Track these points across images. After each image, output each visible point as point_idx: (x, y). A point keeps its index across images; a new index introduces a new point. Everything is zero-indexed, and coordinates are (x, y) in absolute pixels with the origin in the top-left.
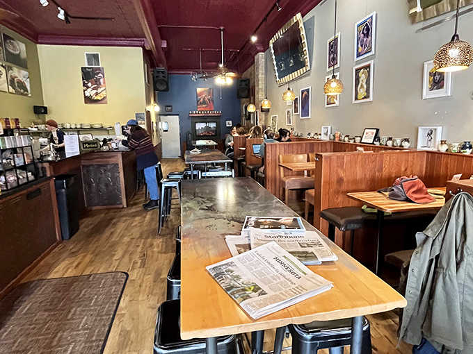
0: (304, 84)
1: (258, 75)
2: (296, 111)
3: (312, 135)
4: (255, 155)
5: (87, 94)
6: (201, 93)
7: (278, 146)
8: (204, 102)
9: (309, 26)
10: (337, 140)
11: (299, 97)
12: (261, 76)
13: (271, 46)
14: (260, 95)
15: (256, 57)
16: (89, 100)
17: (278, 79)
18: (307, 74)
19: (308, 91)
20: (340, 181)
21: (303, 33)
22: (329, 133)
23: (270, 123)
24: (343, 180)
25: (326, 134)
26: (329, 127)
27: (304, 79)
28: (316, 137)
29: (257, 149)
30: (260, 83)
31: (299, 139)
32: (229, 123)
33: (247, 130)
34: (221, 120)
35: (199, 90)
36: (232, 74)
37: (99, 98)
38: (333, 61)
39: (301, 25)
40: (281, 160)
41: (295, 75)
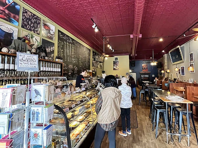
0: (182, 65)
1: (165, 61)
2: (180, 73)
3: (186, 81)
4: (166, 87)
5: (114, 68)
6: (144, 66)
7: (173, 84)
8: (145, 69)
9: (183, 49)
10: (195, 83)
11: (180, 69)
12: (166, 61)
13: (169, 53)
14: (166, 67)
15: (164, 56)
16: (114, 69)
17: (172, 63)
18: (183, 62)
19: (183, 67)
20: (193, 94)
21: (181, 51)
22: (192, 81)
23: (170, 76)
24: (194, 94)
25: (191, 81)
26: (192, 79)
27: (182, 64)
28: (187, 82)
29: (166, 85)
30: (165, 63)
31: (181, 82)
32: (153, 76)
33: (162, 78)
34: (150, 75)
35: (143, 65)
36: (156, 62)
37: (117, 69)
38: (192, 59)
39: (180, 49)
40: (175, 88)
41: (179, 62)
